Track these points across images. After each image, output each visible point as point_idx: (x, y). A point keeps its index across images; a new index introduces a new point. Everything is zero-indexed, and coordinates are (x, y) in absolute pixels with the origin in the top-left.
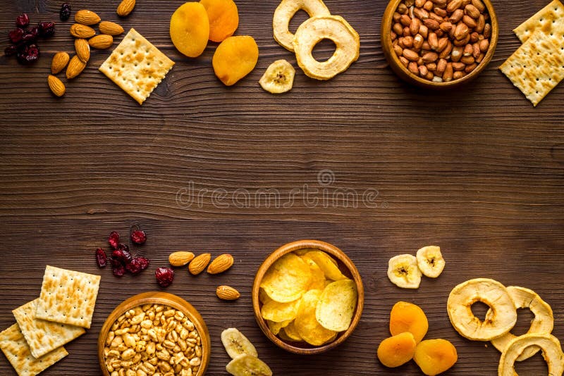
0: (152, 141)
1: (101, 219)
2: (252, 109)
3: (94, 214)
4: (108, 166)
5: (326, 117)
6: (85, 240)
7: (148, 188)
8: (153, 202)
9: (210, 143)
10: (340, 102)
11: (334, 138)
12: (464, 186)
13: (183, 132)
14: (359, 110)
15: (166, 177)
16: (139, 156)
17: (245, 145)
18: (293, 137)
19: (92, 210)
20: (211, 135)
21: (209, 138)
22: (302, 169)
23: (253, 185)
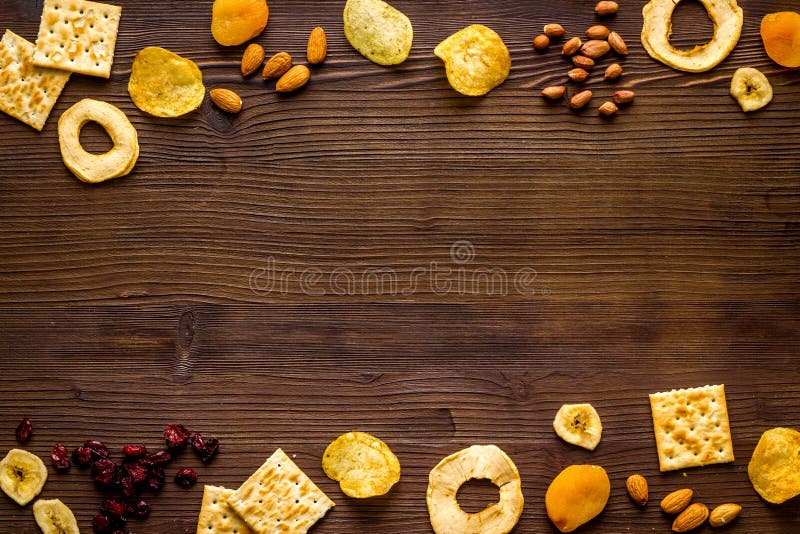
0: (208, 195)
1: (138, 305)
2: (348, 147)
3: (130, 298)
4: (148, 231)
5: (451, 157)
6: (116, 334)
7: (205, 260)
8: (212, 280)
9: (290, 196)
10: (470, 135)
11: (463, 186)
12: (647, 250)
13: (251, 182)
14: (496, 146)
15: (229, 245)
16: (192, 215)
17: (338, 198)
18: (407, 186)
19: (125, 293)
20: (291, 185)
21: (290, 189)
22: (419, 230)
23: (352, 253)
